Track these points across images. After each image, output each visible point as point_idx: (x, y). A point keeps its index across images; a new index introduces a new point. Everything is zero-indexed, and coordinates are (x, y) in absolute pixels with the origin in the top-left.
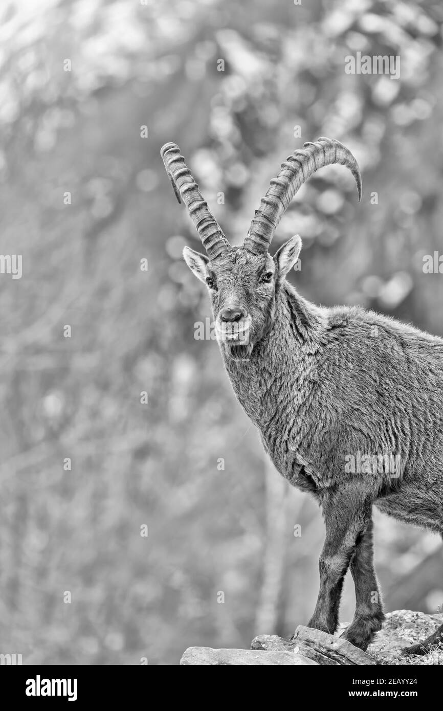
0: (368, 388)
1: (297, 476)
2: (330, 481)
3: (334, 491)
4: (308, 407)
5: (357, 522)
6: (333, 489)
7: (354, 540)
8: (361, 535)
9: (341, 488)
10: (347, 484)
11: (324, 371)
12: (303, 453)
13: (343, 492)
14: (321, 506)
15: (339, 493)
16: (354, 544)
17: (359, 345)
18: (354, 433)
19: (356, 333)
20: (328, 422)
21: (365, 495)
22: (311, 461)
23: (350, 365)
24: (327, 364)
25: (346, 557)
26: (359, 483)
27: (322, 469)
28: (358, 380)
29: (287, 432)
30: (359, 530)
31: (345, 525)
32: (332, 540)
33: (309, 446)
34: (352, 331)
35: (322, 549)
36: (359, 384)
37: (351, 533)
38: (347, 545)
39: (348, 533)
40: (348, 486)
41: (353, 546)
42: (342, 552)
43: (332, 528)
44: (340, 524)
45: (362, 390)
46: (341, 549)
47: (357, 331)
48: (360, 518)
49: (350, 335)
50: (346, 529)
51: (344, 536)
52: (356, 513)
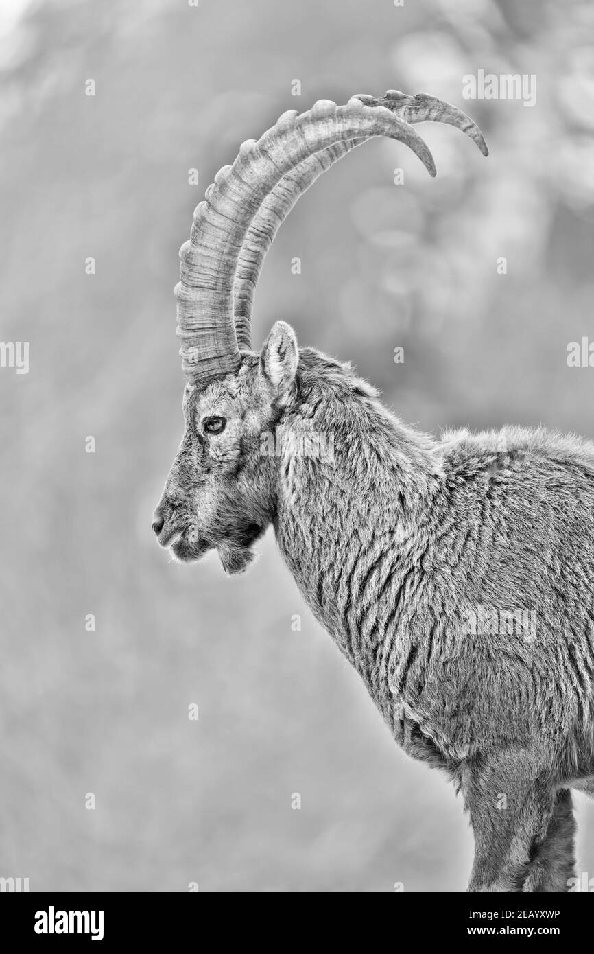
0: (535, 581)
1: (410, 741)
2: (467, 747)
3: (479, 766)
4: (411, 617)
5: (527, 818)
6: (476, 761)
7: (526, 852)
8: (537, 841)
9: (491, 760)
10: (501, 754)
11: (445, 550)
12: (412, 700)
13: (496, 766)
14: (460, 792)
15: (488, 769)
16: (527, 859)
17: (526, 502)
18: (506, 663)
19: (526, 479)
20: (449, 643)
21: (535, 770)
22: (428, 714)
23: (502, 540)
24: (453, 536)
25: (514, 884)
26: (523, 750)
27: (450, 726)
28: (517, 567)
29: (384, 662)
30: (532, 834)
31: (506, 825)
32: (486, 854)
33: (420, 688)
34: (517, 475)
35: (470, 873)
36: (517, 575)
37: (519, 840)
38: (515, 862)
39: (514, 840)
40: (504, 756)
41: (526, 864)
42: (507, 875)
43: (484, 833)
44: (497, 824)
45: (523, 586)
46: (505, 869)
47: (527, 475)
48: (531, 811)
49: (513, 484)
50: (509, 834)
51: (507, 846)
52: (524, 804)
